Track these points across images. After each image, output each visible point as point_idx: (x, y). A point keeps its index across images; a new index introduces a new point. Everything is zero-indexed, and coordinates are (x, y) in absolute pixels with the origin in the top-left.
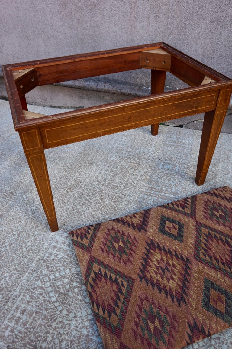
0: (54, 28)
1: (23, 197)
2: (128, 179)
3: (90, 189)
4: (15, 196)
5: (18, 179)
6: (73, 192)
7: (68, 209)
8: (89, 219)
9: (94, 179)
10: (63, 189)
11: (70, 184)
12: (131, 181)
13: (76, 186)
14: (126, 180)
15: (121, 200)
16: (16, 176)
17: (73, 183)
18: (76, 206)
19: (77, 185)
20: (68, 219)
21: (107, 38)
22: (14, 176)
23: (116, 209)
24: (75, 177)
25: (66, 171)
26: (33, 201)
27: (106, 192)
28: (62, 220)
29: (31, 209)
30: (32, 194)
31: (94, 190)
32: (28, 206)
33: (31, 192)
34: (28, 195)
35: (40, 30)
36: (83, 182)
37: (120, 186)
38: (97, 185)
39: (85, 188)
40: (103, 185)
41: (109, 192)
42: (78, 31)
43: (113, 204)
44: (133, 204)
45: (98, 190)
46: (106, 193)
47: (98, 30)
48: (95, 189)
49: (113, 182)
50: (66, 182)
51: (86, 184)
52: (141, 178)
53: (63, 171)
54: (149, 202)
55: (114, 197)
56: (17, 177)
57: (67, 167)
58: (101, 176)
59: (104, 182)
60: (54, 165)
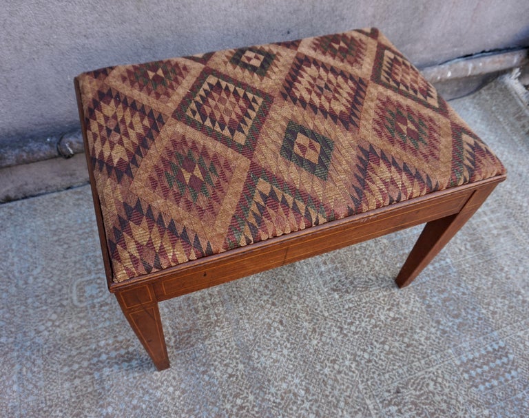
0: (76, 30)
1: (269, 400)
2: (366, 260)
3: (340, 312)
4: (256, 409)
5: (219, 374)
6: (324, 332)
7: (350, 367)
8: (392, 360)
9: (326, 290)
10: (306, 339)
11: (306, 324)
12: (372, 260)
13: (318, 320)
14: (365, 262)
15: (394, 300)
16: (207, 371)
17: (307, 318)
18: (355, 355)
19: (316, 318)
20: (369, 383)
21: (208, 24)
22: (204, 373)
23: (403, 318)
24: (298, 305)
25: (273, 304)
26: (291, 395)
27: (364, 301)
28: (364, 391)
29: (307, 410)
30: (276, 384)
31: (347, 310)
32: (295, 408)
33: (269, 381)
34: (273, 390)
35: (36, 42)
36: (318, 306)
37: (369, 279)
38: (340, 297)
39: (331, 315)
40: (347, 292)
41: (368, 299)
42: (139, 23)
43: (392, 314)
44: (412, 297)
45: (351, 305)
46: (366, 303)
47: (186, 12)
48: (346, 307)
49: (355, 279)
50: (296, 324)
51: (325, 307)
52: (378, 247)
53: (268, 306)
54: (424, 280)
55: (380, 302)
56: (213, 372)
57: (265, 294)
58: (328, 278)
59: (343, 285)
60: (241, 305)
